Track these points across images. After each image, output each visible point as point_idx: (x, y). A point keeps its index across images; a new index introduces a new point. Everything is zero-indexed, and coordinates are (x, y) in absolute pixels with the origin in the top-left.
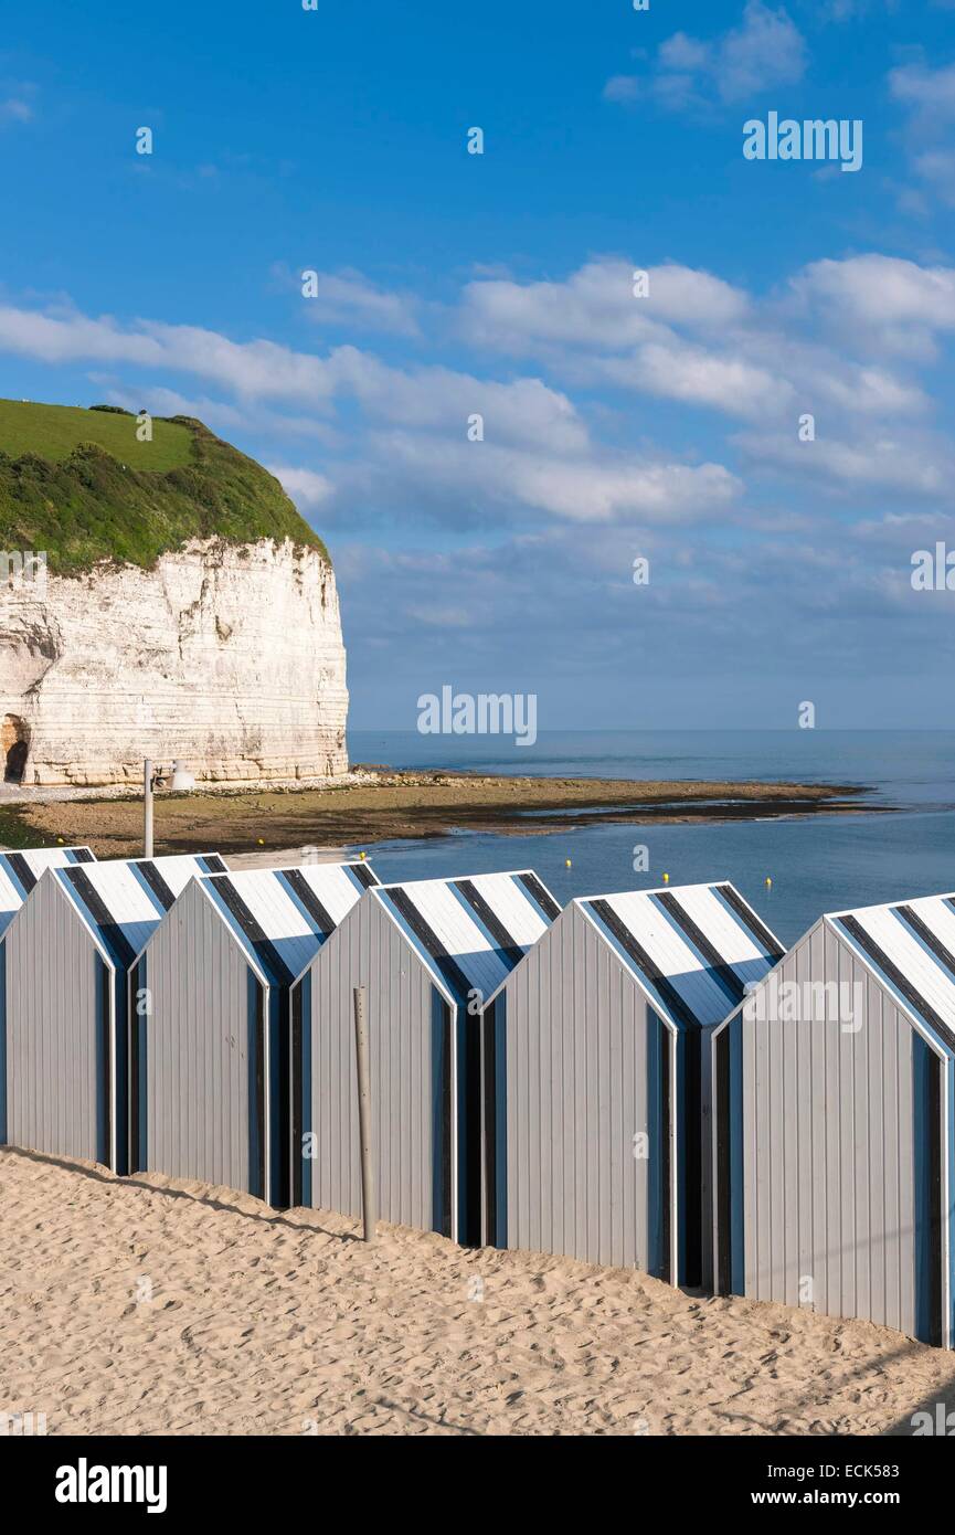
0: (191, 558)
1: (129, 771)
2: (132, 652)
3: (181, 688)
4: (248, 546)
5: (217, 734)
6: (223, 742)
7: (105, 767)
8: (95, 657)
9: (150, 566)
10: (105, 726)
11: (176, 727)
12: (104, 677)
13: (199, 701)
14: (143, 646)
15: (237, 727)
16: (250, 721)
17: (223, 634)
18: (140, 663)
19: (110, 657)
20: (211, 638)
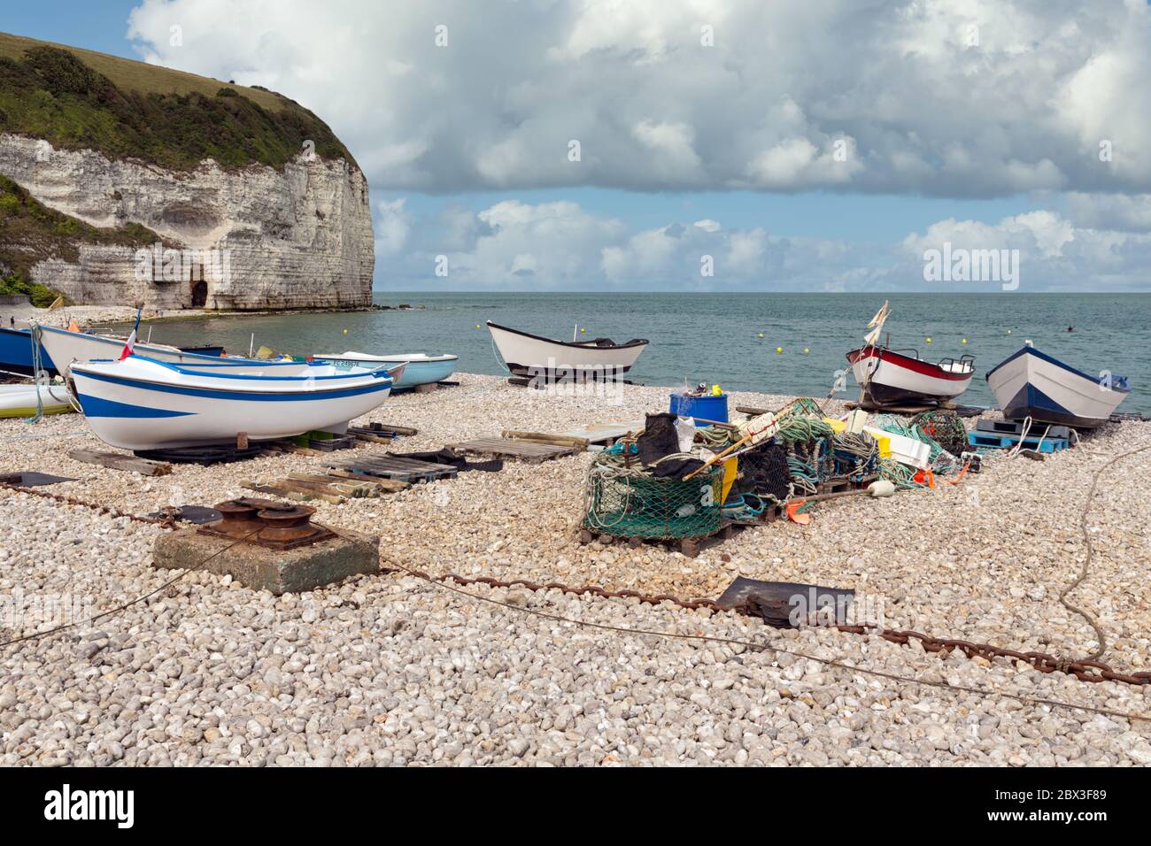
0: (301, 168)
1: (271, 302)
2: (271, 226)
3: (298, 250)
4: (332, 162)
5: (318, 279)
6: (321, 284)
7: (257, 298)
8: (249, 226)
9: (280, 171)
10: (255, 272)
11: (295, 274)
12: (255, 240)
13: (309, 258)
14: (277, 221)
15: (329, 274)
16: (335, 271)
17: (319, 215)
18: (275, 233)
19: (257, 227)
20: (314, 220)
